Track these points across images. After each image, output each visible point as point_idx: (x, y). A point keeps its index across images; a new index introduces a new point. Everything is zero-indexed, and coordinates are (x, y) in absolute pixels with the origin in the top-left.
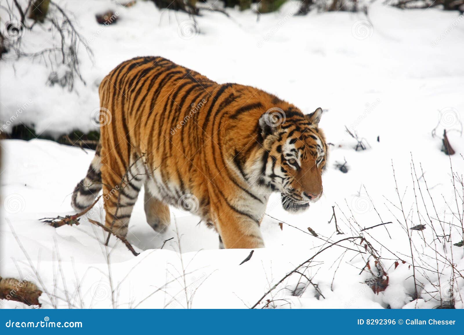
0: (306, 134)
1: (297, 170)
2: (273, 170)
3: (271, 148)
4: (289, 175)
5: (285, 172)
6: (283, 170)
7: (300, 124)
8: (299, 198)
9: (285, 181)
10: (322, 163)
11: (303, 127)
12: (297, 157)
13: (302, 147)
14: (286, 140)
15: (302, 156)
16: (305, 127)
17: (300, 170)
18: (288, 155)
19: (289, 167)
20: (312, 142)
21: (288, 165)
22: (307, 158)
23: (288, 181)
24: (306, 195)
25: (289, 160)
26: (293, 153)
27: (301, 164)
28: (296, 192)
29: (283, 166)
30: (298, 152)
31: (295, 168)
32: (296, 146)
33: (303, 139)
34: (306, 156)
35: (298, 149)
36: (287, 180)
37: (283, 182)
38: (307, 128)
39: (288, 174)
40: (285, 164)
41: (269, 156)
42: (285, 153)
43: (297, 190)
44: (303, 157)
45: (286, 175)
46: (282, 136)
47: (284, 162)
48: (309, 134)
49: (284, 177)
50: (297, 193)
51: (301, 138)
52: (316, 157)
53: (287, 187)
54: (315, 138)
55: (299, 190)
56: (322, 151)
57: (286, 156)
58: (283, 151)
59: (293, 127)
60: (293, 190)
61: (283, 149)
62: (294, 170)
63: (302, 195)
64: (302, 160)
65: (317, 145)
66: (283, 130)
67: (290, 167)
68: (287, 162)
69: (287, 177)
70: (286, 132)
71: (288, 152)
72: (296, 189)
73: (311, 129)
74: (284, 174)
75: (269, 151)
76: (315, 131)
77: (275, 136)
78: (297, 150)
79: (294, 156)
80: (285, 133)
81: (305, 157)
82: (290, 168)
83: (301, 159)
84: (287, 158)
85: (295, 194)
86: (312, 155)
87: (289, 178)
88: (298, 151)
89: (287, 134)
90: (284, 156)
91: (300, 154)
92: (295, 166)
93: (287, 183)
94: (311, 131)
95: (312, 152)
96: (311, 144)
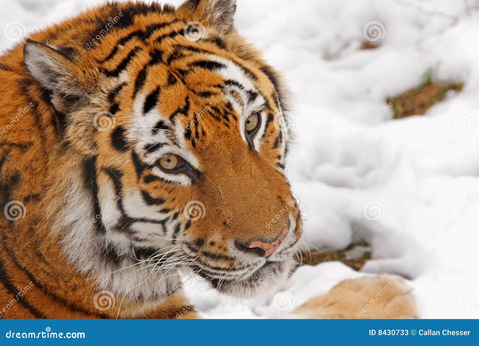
0: (182, 64)
1: (193, 182)
2: (120, 205)
3: (95, 145)
4: (173, 209)
5: (159, 201)
6: (149, 200)
7: (159, 39)
8: (223, 264)
9: (171, 226)
10: (268, 133)
11: (167, 46)
12: (175, 143)
13: (182, 107)
14: (131, 107)
15: (188, 135)
16: (175, 42)
17: (203, 180)
18: (151, 148)
19: (166, 186)
20: (205, 81)
21: (162, 179)
22: (204, 133)
23: (175, 222)
24: (243, 247)
25: (158, 163)
26: (161, 137)
27: (198, 158)
28: (207, 248)
29: (145, 187)
30: (173, 127)
31: (184, 180)
32: (164, 112)
33: (179, 80)
34: (200, 130)
35: (172, 118)
36: (171, 222)
37: (165, 230)
38: (179, 46)
39: (171, 206)
40: (151, 179)
41: (98, 171)
42: (139, 148)
43: (209, 240)
44: (193, 135)
45: (165, 211)
46: (117, 99)
47: (146, 173)
48: (191, 59)
49: (163, 216)
50: (214, 250)
51: (171, 81)
52: (230, 118)
53: (180, 238)
54: (212, 65)
55: (216, 237)
56: (253, 96)
57: (145, 156)
58: (135, 142)
59: (143, 57)
60: (200, 242)
61: (130, 136)
62: (183, 187)
63: (232, 251)
64: (194, 144)
65: (223, 84)
66: (115, 79)
67: (170, 182)
68: (156, 172)
69: (171, 214)
70: (125, 84)
71: (148, 139)
72: (206, 236)
73: (196, 45)
74: (156, 208)
75: (95, 158)
76: (213, 47)
77: (95, 106)
78: (167, 122)
79: (166, 144)
80: (125, 88)
81: (197, 133)
82: (171, 186)
83: (189, 142)
84: (151, 158)
85: (206, 254)
86: (218, 119)
87: (176, 216)
88: (173, 122)
89: (131, 86)
90: (141, 156)
91: (180, 130)
92: (185, 172)
93: (177, 229)
94: (197, 50)
95: (215, 108)
96: (204, 88)
